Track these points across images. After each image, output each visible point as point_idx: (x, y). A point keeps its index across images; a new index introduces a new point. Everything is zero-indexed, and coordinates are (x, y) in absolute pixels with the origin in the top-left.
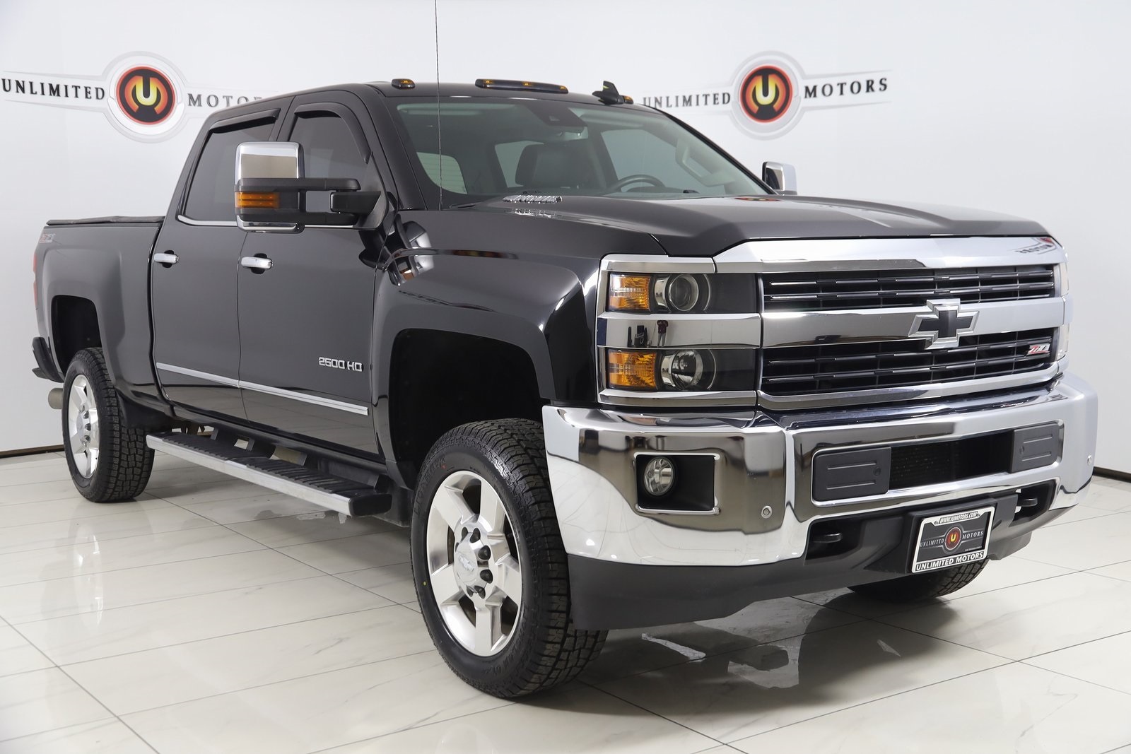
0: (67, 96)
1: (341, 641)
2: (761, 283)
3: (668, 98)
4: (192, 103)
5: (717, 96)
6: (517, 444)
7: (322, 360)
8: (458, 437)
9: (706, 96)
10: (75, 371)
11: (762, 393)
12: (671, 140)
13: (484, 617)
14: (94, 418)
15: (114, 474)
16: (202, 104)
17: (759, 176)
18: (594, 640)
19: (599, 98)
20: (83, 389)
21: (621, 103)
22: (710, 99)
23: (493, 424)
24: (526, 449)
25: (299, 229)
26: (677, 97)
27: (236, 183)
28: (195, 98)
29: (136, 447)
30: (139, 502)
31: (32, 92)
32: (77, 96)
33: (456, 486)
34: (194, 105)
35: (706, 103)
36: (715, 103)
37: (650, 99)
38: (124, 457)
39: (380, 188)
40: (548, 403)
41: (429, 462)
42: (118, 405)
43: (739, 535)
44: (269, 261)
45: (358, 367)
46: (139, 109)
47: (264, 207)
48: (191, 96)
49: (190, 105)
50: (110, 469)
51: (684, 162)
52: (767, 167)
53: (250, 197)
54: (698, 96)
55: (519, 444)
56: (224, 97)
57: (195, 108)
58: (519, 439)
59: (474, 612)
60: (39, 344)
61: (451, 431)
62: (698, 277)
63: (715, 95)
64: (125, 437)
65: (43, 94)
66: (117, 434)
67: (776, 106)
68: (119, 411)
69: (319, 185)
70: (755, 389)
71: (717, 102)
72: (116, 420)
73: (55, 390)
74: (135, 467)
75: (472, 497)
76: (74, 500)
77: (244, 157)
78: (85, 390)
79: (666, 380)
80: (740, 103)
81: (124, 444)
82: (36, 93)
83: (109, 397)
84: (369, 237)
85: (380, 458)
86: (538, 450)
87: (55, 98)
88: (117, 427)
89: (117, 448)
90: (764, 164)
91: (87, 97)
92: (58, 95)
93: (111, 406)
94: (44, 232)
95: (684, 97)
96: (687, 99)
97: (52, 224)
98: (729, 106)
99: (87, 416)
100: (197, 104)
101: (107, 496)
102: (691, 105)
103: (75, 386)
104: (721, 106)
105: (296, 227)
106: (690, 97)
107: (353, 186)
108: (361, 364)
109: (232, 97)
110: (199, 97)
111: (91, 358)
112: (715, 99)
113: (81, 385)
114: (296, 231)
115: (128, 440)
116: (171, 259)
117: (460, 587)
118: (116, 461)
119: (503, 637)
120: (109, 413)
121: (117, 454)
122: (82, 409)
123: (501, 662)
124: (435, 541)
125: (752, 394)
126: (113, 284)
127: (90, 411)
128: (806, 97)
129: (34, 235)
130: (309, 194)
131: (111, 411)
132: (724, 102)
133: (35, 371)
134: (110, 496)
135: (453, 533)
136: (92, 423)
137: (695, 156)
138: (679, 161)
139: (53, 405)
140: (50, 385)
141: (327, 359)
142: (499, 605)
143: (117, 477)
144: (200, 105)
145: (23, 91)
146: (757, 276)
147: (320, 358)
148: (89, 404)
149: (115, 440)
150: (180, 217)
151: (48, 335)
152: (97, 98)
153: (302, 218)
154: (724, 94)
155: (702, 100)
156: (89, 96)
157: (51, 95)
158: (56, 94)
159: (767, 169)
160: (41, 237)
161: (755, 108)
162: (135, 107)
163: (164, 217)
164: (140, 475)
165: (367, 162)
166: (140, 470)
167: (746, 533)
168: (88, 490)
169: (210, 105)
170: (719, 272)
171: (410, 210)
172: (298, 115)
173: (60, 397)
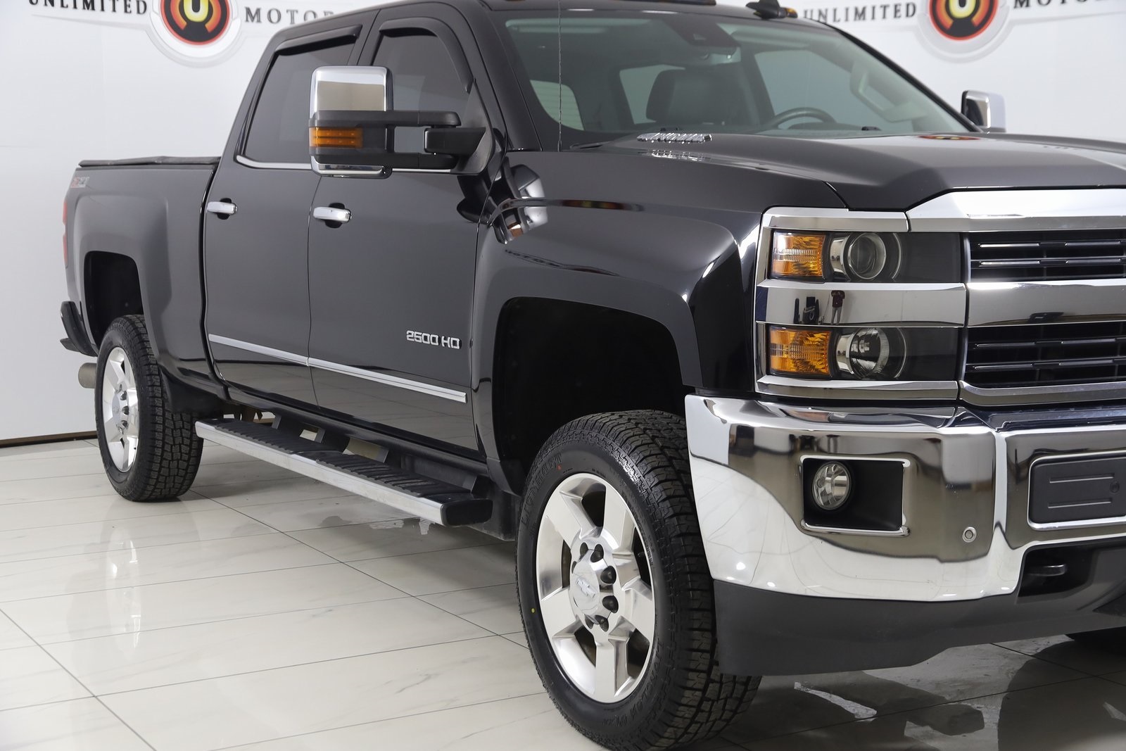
0: (103, 9)
1: (428, 677)
2: (967, 244)
3: (835, 10)
4: (249, 19)
5: (898, 8)
6: (651, 441)
7: (410, 334)
8: (578, 431)
9: (885, 7)
10: (111, 343)
11: (965, 385)
12: (846, 64)
13: (606, 654)
14: (133, 400)
15: (156, 467)
16: (262, 20)
17: (957, 107)
18: (743, 687)
19: (754, 11)
20: (119, 364)
21: (782, 17)
22: (890, 11)
23: (621, 416)
24: (662, 448)
25: (386, 173)
26: (847, 10)
27: (311, 117)
28: (253, 12)
29: (181, 436)
30: (184, 502)
31: (62, 6)
32: (114, 10)
33: (574, 491)
34: (253, 20)
35: (884, 17)
36: (895, 16)
37: (812, 11)
38: (167, 448)
39: (485, 123)
40: (692, 391)
41: (542, 462)
42: (161, 385)
43: (934, 562)
44: (347, 212)
45: (455, 343)
46: (187, 26)
47: (345, 146)
48: (248, 11)
49: (247, 20)
50: (151, 462)
51: (861, 91)
52: (968, 97)
53: (328, 134)
54: (874, 8)
55: (654, 442)
56: (287, 11)
57: (253, 25)
58: (653, 436)
59: (594, 647)
60: (69, 309)
61: (569, 424)
62: (886, 236)
63: (896, 6)
64: (169, 424)
65: (75, 7)
66: (159, 420)
67: (976, 19)
68: (163, 392)
69: (411, 120)
70: (956, 378)
71: (898, 14)
72: (159, 402)
73: (87, 365)
74: (181, 459)
75: (593, 507)
76: (108, 498)
77: (321, 84)
78: (123, 366)
79: (843, 365)
80: (928, 16)
81: (168, 432)
82: (67, 6)
83: (151, 375)
84: (470, 184)
85: (479, 455)
86: (677, 449)
87: (89, 13)
88: (159, 411)
89: (159, 436)
90: (964, 94)
91: (126, 11)
92: (93, 9)
93: (153, 386)
94: (76, 176)
95: (856, 10)
96: (860, 10)
97: (85, 166)
98: (913, 21)
99: (124, 397)
100: (256, 19)
101: (147, 494)
102: (864, 19)
103: (111, 361)
104: (903, 20)
105: (383, 171)
106: (864, 9)
107: (451, 120)
108: (458, 340)
109: (297, 12)
110: (258, 11)
111: (131, 328)
112: (896, 11)
113: (118, 359)
114: (381, 176)
115: (172, 427)
116: (228, 208)
117: (577, 616)
118: (158, 452)
119: (629, 680)
120: (151, 394)
121: (159, 444)
122: (118, 389)
123: (627, 711)
124: (547, 558)
125: (952, 385)
126: (158, 239)
127: (128, 391)
128: (1015, 7)
129: (63, 179)
130: (398, 130)
131: (153, 391)
132: (907, 15)
133: (63, 342)
134: (151, 495)
135: (569, 550)
136: (131, 405)
137: (874, 83)
138: (854, 91)
139: (84, 383)
140: (81, 359)
141: (416, 333)
142: (625, 640)
143: (159, 471)
144: (259, 21)
145: (53, 5)
146: (962, 236)
147: (408, 332)
148: (127, 382)
149: (157, 426)
150: (240, 158)
151: (80, 298)
152: (138, 12)
153: (389, 160)
154: (908, 5)
155: (879, 12)
156: (128, 10)
157: (84, 8)
158: (91, 7)
159: (969, 100)
160: (73, 181)
161: (948, 22)
162: (183, 23)
163: (220, 158)
164: (186, 470)
165: (469, 91)
166: (185, 464)
167: (942, 561)
168: (125, 486)
169: (271, 21)
170: (913, 230)
171: (521, 151)
172: (385, 33)
173: (93, 374)
